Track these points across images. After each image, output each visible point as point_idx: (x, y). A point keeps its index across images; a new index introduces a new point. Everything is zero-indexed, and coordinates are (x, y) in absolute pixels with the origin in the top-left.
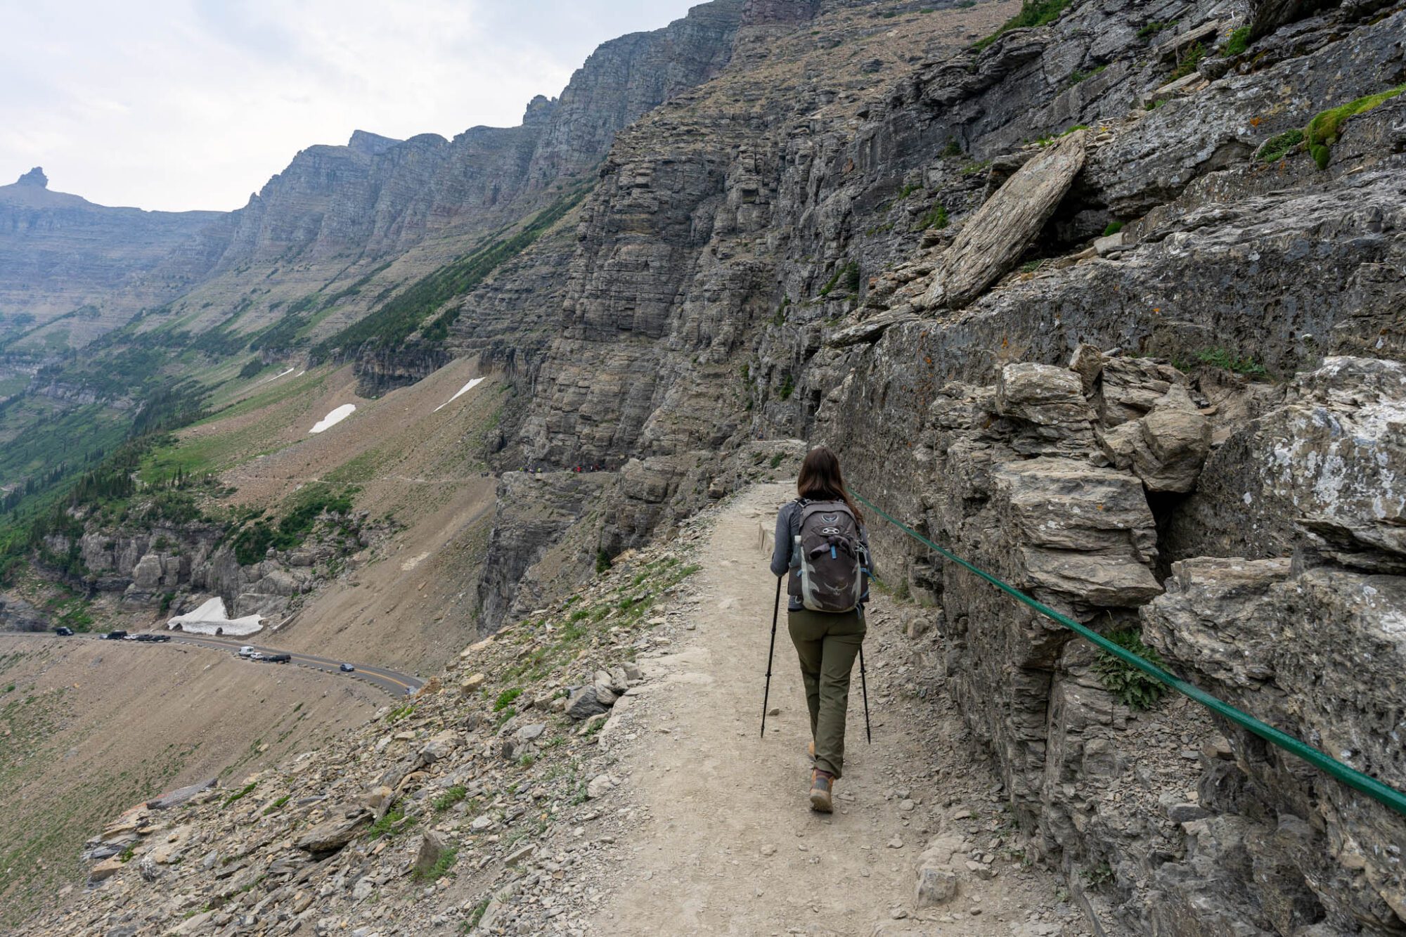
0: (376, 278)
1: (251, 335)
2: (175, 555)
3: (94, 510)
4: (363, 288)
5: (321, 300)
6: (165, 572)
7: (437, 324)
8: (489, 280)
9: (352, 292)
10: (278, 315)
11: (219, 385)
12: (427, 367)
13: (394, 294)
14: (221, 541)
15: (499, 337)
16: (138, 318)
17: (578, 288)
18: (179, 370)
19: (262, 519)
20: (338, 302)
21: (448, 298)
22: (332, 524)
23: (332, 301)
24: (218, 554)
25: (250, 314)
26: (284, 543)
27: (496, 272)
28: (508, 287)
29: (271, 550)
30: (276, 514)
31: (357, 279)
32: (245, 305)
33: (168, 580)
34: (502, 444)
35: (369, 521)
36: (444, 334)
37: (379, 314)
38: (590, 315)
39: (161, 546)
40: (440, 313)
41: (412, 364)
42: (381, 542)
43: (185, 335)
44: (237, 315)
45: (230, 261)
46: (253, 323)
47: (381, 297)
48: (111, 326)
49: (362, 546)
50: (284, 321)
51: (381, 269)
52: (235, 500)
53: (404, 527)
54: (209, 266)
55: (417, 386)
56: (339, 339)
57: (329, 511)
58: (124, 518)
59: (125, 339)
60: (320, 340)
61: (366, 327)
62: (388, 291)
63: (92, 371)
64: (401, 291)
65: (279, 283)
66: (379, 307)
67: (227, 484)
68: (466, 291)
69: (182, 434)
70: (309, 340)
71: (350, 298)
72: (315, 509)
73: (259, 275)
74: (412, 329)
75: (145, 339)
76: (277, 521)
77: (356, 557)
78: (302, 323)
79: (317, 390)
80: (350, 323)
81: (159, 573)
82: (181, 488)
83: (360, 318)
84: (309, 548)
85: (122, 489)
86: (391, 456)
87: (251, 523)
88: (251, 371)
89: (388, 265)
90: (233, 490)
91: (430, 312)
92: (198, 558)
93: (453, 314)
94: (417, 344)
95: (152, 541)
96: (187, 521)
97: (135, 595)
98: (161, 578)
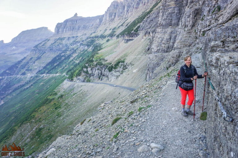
0: (126, 22)
1: (107, 35)
2: (100, 71)
3: (89, 64)
4: (124, 24)
5: (117, 27)
6: (99, 73)
7: (136, 29)
8: (145, 20)
9: (122, 25)
10: (111, 31)
11: (103, 44)
12: (135, 37)
13: (129, 25)
14: (106, 68)
15: (147, 30)
16: (91, 34)
17: (161, 19)
18: (97, 42)
19: (112, 64)
20: (120, 27)
21: (138, 24)
22: (122, 65)
23: (119, 27)
24: (106, 70)
25: (107, 31)
26: (115, 68)
27: (146, 18)
28: (148, 20)
29: (113, 69)
30: (113, 64)
31: (122, 23)
32: (106, 30)
33: (99, 75)
34: (149, 49)
35: (128, 64)
36: (138, 31)
37: (127, 28)
38: (164, 24)
39: (98, 69)
40: (137, 27)
41: (132, 37)
42: (130, 68)
43: (98, 36)
44: (105, 32)
45: (103, 23)
46: (108, 32)
47: (127, 25)
48: (88, 36)
49: (127, 68)
50: (112, 32)
51: (126, 20)
52: (108, 62)
53: (133, 65)
54: (100, 24)
55: (134, 40)
56: (120, 34)
57: (121, 63)
58: (93, 65)
59: (90, 38)
60: (118, 34)
62: (128, 24)
63: (86, 43)
64: (130, 24)
65: (111, 25)
66: (126, 27)
67: (106, 59)
68: (141, 22)
69: (99, 52)
70: (116, 34)
71: (122, 26)
72: (119, 62)
73: (107, 25)
74: (132, 30)
75: (92, 38)
76: (114, 65)
77: (126, 70)
78: (115, 32)
79: (118, 43)
80: (122, 31)
81: (98, 73)
82: (100, 60)
83: (123, 30)
84: (118, 69)
85: (92, 61)
86: (130, 53)
87: (110, 65)
88: (108, 41)
89: (127, 20)
90: (107, 60)
91: (135, 27)
92: (103, 71)
93: (139, 27)
94: (133, 33)
95: (97, 69)
96: (101, 65)
97: (95, 77)
98: (99, 74)
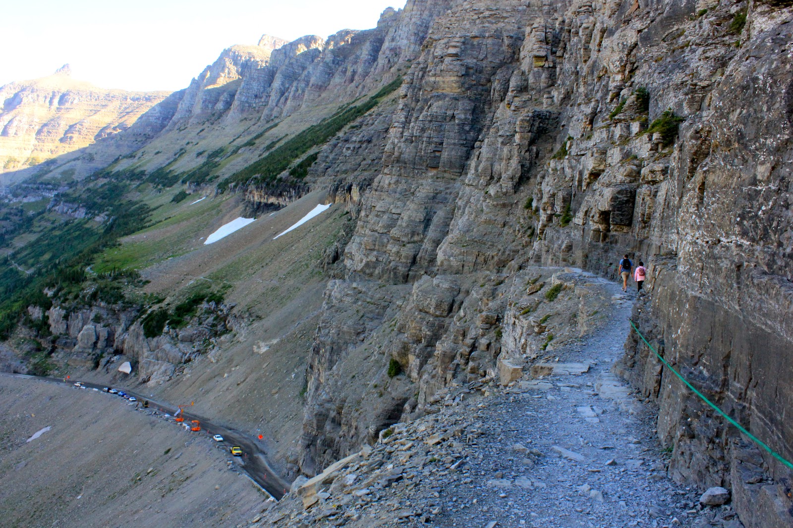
0: (267, 134)
1: (183, 173)
2: (105, 326)
3: (60, 290)
4: (257, 141)
5: (231, 149)
6: (98, 338)
7: (301, 166)
8: (340, 134)
9: (250, 143)
10: (202, 160)
11: (158, 208)
12: (290, 197)
13: (277, 146)
14: (136, 318)
15: (344, 176)
16: (117, 160)
17: (398, 135)
18: (134, 196)
19: (163, 305)
20: (240, 151)
21: (311, 146)
22: (209, 312)
23: (235, 152)
24: (132, 328)
25: (185, 158)
26: (176, 323)
27: (346, 128)
28: (354, 138)
29: (166, 329)
30: (172, 302)
31: (254, 135)
32: (182, 152)
33: (99, 345)
34: (336, 258)
35: (235, 311)
36: (305, 173)
37: (265, 159)
38: (406, 156)
39: (97, 319)
40: (304, 157)
41: (281, 195)
42: (242, 331)
43: (143, 173)
44: (175, 160)
45: (175, 124)
46: (189, 164)
47: (269, 147)
48: (100, 166)
49: (226, 331)
50: (205, 164)
51: (271, 127)
52: (148, 289)
53: (259, 318)
54: (163, 126)
55: (282, 211)
56: (235, 177)
57: (208, 302)
58: (76, 297)
59: (107, 175)
60: (226, 176)
61: (255, 168)
62: (273, 144)
63: (84, 196)
64: (282, 143)
65: (204, 138)
66: (266, 154)
67: (143, 278)
68: (324, 141)
69: (124, 240)
70: (218, 177)
71: (248, 148)
72: (198, 300)
73: (192, 134)
74: (284, 169)
75: (118, 175)
76: (173, 306)
77: (223, 338)
78: (216, 165)
79: (214, 212)
80: (246, 165)
81: (94, 339)
82: (115, 278)
83: (252, 162)
84: (188, 330)
85: (78, 278)
86: (256, 262)
87: (156, 307)
88: (180, 198)
89: (276, 125)
90: (148, 282)
91: (297, 156)
92: (119, 330)
93: (314, 158)
94: (286, 180)
95: (92, 316)
96: (115, 303)
97: (78, 354)
98: (95, 343)
